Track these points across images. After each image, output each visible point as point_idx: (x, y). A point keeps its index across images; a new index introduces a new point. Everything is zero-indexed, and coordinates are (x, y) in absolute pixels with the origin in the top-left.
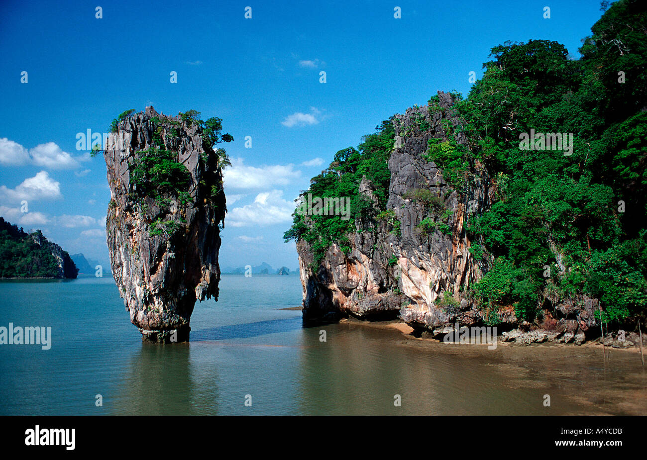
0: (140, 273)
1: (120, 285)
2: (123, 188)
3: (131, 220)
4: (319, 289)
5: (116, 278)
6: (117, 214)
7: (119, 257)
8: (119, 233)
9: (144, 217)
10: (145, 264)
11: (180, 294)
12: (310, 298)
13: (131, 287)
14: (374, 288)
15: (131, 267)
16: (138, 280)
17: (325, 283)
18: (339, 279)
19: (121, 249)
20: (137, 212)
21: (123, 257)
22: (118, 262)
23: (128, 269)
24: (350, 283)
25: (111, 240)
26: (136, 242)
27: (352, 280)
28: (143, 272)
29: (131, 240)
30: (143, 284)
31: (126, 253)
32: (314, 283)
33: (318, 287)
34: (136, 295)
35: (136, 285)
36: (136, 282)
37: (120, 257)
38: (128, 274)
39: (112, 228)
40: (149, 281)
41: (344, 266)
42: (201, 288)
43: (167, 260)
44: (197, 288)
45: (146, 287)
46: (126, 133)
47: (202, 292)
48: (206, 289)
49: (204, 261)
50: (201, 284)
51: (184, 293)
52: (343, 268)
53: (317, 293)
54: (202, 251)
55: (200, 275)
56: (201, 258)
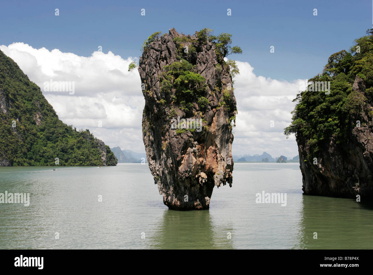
1: (155, 174)
4: (317, 177)
5: (151, 168)
11: (202, 181)
12: (309, 184)
17: (322, 171)
18: (335, 167)
26: (166, 139)
28: (172, 163)
29: (162, 137)
30: (172, 173)
33: (316, 175)
35: (167, 174)
36: (166, 172)
40: (176, 171)
41: (340, 157)
42: (218, 176)
43: (190, 153)
44: (215, 176)
45: (175, 175)
46: (155, 51)
47: (219, 180)
48: (222, 177)
49: (220, 154)
50: (218, 172)
51: (205, 181)
52: (339, 158)
53: (316, 179)
54: (219, 146)
55: (217, 165)
56: (218, 152)
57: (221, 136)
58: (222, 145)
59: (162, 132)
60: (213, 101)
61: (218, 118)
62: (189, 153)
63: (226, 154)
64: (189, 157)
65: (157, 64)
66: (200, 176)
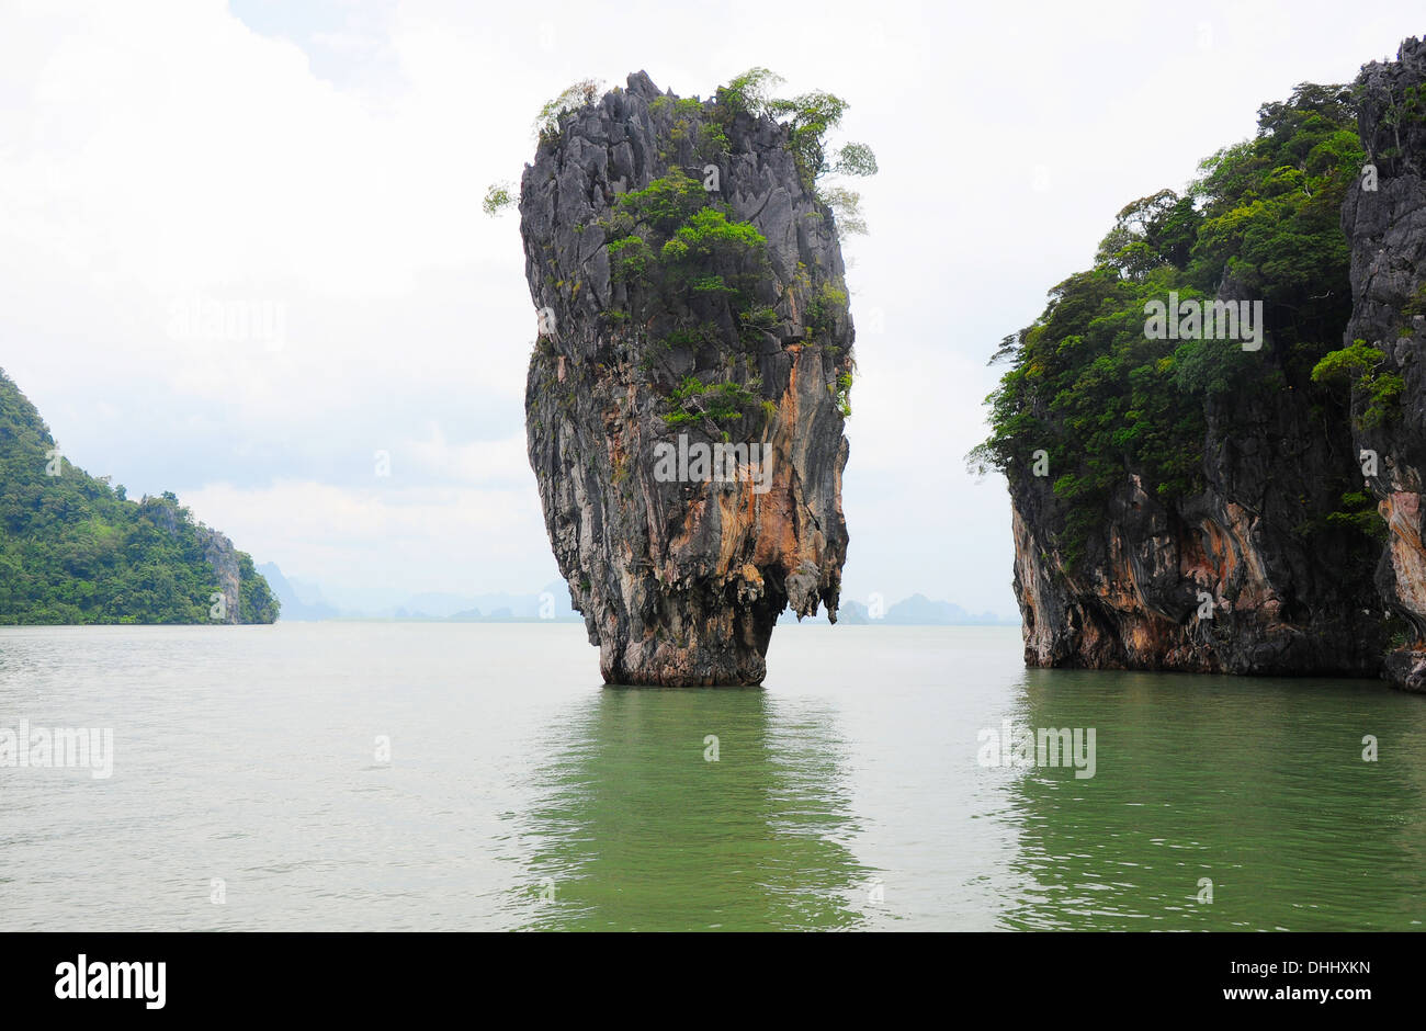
0: (639, 534)
1: (574, 572)
2: (590, 297)
3: (610, 388)
4: (1081, 612)
5: (560, 552)
6: (561, 373)
7: (568, 495)
8: (568, 429)
9: (650, 377)
10: (655, 508)
11: (745, 597)
12: (1054, 639)
13: (605, 576)
14: (1267, 605)
15: (607, 519)
16: (629, 556)
17: (1102, 593)
18: (1151, 578)
19: (575, 472)
20: (627, 365)
21: (580, 492)
22: (566, 509)
23: (597, 527)
24: (1189, 590)
25: (545, 449)
26: (623, 449)
27: (1192, 580)
28: (646, 531)
29: (609, 443)
30: (642, 567)
31: (589, 482)
32: (1069, 595)
33: (1079, 607)
34: (620, 600)
35: (623, 571)
36: (621, 563)
37: (571, 493)
38: (597, 540)
39: (546, 416)
40: (663, 558)
41: (1168, 540)
42: (802, 581)
43: (715, 496)
44: (791, 578)
45: (652, 574)
46: (588, 144)
47: (804, 591)
48: (815, 583)
49: (805, 504)
50: (799, 567)
51: (758, 594)
52: (1165, 547)
53: (1077, 622)
54: (802, 475)
55: (795, 544)
56: (798, 496)
57: (812, 443)
58: (811, 475)
59: (611, 425)
60: (790, 319)
61: (802, 379)
62: (710, 495)
63: (823, 505)
64: (709, 507)
65: (597, 187)
66: (741, 577)
